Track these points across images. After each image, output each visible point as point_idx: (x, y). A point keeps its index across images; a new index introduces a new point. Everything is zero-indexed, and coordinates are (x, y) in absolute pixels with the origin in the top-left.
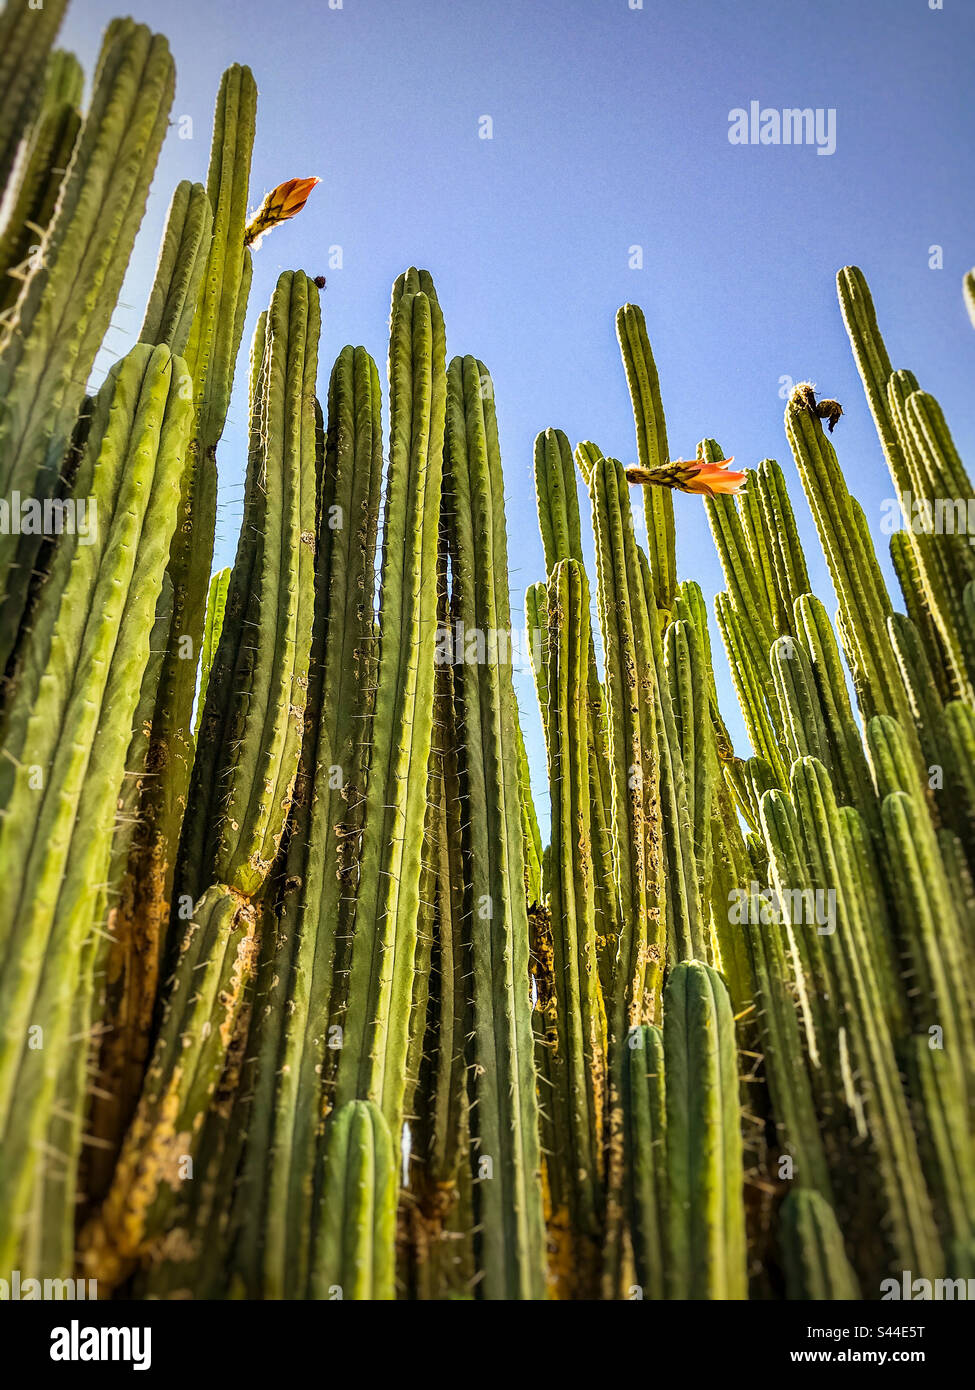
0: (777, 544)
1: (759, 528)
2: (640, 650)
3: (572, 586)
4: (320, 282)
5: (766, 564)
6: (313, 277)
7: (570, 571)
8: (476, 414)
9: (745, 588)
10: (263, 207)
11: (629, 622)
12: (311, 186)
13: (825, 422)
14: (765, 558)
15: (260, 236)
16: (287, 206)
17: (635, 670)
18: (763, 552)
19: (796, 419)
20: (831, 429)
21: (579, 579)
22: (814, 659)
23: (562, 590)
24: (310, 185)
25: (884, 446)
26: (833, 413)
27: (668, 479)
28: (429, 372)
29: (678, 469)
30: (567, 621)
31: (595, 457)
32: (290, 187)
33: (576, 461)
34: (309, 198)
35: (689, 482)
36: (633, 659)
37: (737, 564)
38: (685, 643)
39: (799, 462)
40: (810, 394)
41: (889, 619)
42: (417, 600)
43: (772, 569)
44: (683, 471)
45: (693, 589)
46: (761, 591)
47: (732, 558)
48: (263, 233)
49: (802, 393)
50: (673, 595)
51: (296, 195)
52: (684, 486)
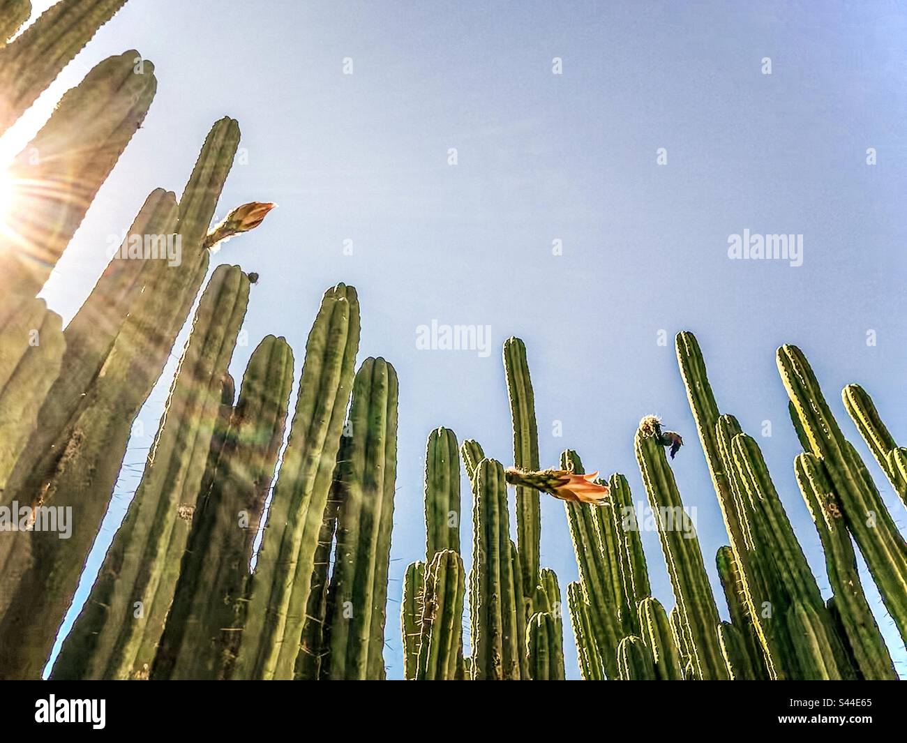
0: (623, 546)
1: (608, 530)
2: (506, 644)
3: (449, 578)
4: (253, 278)
5: (613, 563)
6: (248, 272)
7: (449, 563)
8: (380, 408)
9: (597, 584)
10: (226, 219)
11: (499, 615)
12: (269, 209)
13: (668, 449)
14: (612, 558)
15: (220, 242)
16: (247, 221)
17: (500, 667)
18: (611, 552)
19: (644, 443)
20: (673, 455)
21: (456, 572)
22: (656, 660)
23: (439, 580)
24: (268, 207)
25: (712, 473)
26: (676, 443)
27: (541, 484)
28: (339, 365)
29: (550, 477)
30: (440, 614)
31: (479, 456)
32: (251, 207)
33: (461, 454)
34: (266, 218)
35: (559, 489)
36: (499, 656)
37: (590, 562)
38: (545, 634)
39: (646, 480)
40: (657, 426)
41: (719, 627)
42: (288, 591)
43: (618, 567)
44: (555, 479)
45: (550, 576)
46: (610, 589)
47: (587, 555)
48: (222, 240)
49: (650, 424)
50: (536, 584)
51: (254, 214)
52: (555, 493)
